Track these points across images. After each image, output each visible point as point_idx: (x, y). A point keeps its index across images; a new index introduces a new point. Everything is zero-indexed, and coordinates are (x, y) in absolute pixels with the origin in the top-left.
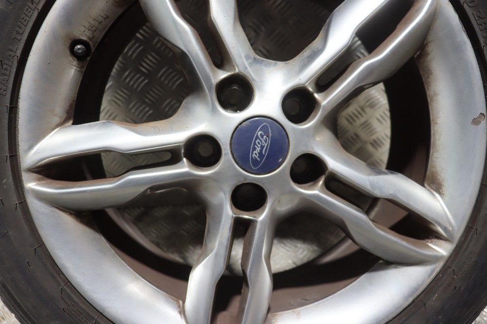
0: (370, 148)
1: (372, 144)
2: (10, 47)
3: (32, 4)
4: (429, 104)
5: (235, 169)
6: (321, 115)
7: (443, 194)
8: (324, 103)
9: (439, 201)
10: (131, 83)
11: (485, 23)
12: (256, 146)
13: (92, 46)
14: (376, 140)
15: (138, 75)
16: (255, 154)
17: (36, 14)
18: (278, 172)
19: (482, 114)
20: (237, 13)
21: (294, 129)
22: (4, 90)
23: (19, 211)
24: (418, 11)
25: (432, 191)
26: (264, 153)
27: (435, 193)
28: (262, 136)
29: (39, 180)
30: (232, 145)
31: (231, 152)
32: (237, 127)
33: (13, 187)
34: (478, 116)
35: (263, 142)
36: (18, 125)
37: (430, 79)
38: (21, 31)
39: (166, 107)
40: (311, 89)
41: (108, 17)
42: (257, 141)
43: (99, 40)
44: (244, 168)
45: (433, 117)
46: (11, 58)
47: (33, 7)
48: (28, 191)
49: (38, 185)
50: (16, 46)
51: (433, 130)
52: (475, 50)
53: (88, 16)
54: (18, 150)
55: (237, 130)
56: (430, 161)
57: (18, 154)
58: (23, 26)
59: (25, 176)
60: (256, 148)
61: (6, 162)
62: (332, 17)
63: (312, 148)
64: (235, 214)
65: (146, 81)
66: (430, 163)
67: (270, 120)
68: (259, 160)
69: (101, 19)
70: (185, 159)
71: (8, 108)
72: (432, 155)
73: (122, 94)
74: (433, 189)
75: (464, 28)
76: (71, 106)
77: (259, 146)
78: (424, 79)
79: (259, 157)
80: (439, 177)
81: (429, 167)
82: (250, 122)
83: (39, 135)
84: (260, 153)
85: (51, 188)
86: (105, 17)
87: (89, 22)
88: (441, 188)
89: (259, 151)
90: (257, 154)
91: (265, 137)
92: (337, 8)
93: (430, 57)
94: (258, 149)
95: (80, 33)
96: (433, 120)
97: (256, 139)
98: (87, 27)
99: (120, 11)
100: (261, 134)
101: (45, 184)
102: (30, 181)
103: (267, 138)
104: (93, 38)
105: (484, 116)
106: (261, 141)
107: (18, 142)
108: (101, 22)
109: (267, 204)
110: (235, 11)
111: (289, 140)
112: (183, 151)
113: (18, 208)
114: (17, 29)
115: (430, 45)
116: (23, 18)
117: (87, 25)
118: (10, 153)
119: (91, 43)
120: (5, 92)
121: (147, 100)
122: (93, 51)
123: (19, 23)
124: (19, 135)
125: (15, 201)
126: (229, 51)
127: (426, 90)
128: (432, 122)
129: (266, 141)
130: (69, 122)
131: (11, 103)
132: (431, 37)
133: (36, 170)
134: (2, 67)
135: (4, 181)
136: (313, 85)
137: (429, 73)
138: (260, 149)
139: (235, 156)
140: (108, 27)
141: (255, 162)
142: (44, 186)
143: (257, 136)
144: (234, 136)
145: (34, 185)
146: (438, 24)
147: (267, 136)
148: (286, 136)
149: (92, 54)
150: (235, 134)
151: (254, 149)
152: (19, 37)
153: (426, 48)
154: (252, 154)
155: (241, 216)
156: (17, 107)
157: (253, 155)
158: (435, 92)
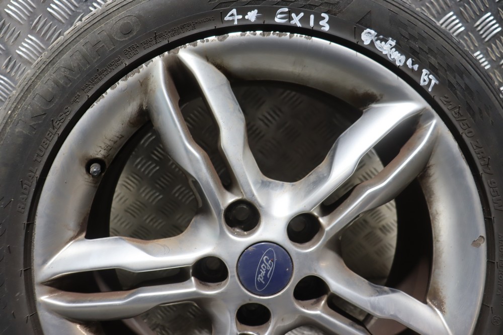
0: (379, 233)
1: (381, 229)
2: (31, 168)
3: (54, 129)
4: (431, 221)
5: (241, 290)
6: (324, 240)
7: (445, 312)
8: (327, 229)
9: (440, 318)
10: (143, 170)
11: (482, 153)
12: (261, 270)
13: (106, 163)
14: (386, 226)
15: (150, 163)
16: (260, 278)
17: (56, 138)
18: (282, 294)
19: (482, 237)
20: (247, 138)
21: (298, 254)
22: (22, 208)
23: (30, 324)
24: (420, 138)
25: (434, 307)
26: (268, 276)
27: (436, 309)
28: (267, 261)
29: (51, 292)
30: (239, 268)
31: (238, 274)
32: (244, 251)
33: (25, 300)
34: (478, 238)
35: (268, 266)
36: (34, 241)
37: (432, 199)
38: (42, 154)
39: (175, 193)
40: (316, 214)
41: (122, 136)
42: (262, 266)
43: (114, 157)
44: (249, 290)
45: (435, 234)
46: (31, 178)
47: (54, 131)
48: (40, 304)
49: (50, 298)
50: (36, 168)
51: (435, 246)
52: (474, 176)
53: (104, 137)
54: (32, 264)
55: (243, 255)
56: (432, 276)
57: (32, 268)
58: (43, 149)
59: (37, 289)
60: (261, 272)
61: (21, 276)
62: (337, 143)
63: (316, 271)
64: (240, 331)
65: (158, 168)
66: (432, 279)
67: (275, 245)
68: (264, 283)
69: (116, 139)
70: (193, 278)
71: (26, 225)
72: (434, 270)
73: (133, 179)
74: (434, 305)
75: (463, 156)
76: (84, 219)
77: (264, 270)
78: (426, 198)
79: (263, 280)
80: (440, 294)
81: (431, 282)
82: (256, 247)
83: (53, 249)
84: (265, 276)
85: (62, 301)
86: (120, 136)
87: (105, 143)
88: (443, 305)
89: (264, 275)
90: (262, 277)
91: (270, 261)
92: (343, 134)
93: (431, 179)
94: (263, 273)
95: (96, 153)
96: (435, 238)
97: (261, 264)
98: (103, 147)
99: (135, 130)
100: (266, 259)
101: (57, 296)
102: (43, 294)
103: (272, 263)
104: (108, 156)
105: (484, 239)
106: (267, 266)
107: (33, 256)
108: (116, 142)
109: (270, 322)
110: (244, 138)
111: (293, 264)
112: (191, 271)
113: (29, 322)
114: (38, 152)
115: (431, 168)
116: (44, 142)
117: (103, 146)
118: (24, 267)
119: (106, 161)
120: (23, 210)
121: (158, 186)
122: (107, 167)
123: (40, 146)
124: (34, 251)
125: (26, 314)
126: (237, 179)
127: (429, 208)
128: (434, 239)
129: (271, 266)
130: (82, 234)
131: (28, 220)
132: (432, 162)
133: (49, 283)
134: (22, 186)
135: (18, 294)
136: (318, 210)
137: (431, 194)
138: (265, 272)
139: (241, 278)
140: (122, 145)
141: (260, 285)
142: (55, 298)
143: (262, 261)
144: (240, 259)
145: (46, 298)
146: (439, 151)
147: (272, 261)
148: (290, 261)
149: (106, 170)
150: (241, 258)
151: (259, 273)
152: (39, 159)
153: (428, 171)
154: (257, 277)
155: (245, 332)
156: (33, 223)
157: (258, 279)
158: (436, 211)
